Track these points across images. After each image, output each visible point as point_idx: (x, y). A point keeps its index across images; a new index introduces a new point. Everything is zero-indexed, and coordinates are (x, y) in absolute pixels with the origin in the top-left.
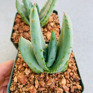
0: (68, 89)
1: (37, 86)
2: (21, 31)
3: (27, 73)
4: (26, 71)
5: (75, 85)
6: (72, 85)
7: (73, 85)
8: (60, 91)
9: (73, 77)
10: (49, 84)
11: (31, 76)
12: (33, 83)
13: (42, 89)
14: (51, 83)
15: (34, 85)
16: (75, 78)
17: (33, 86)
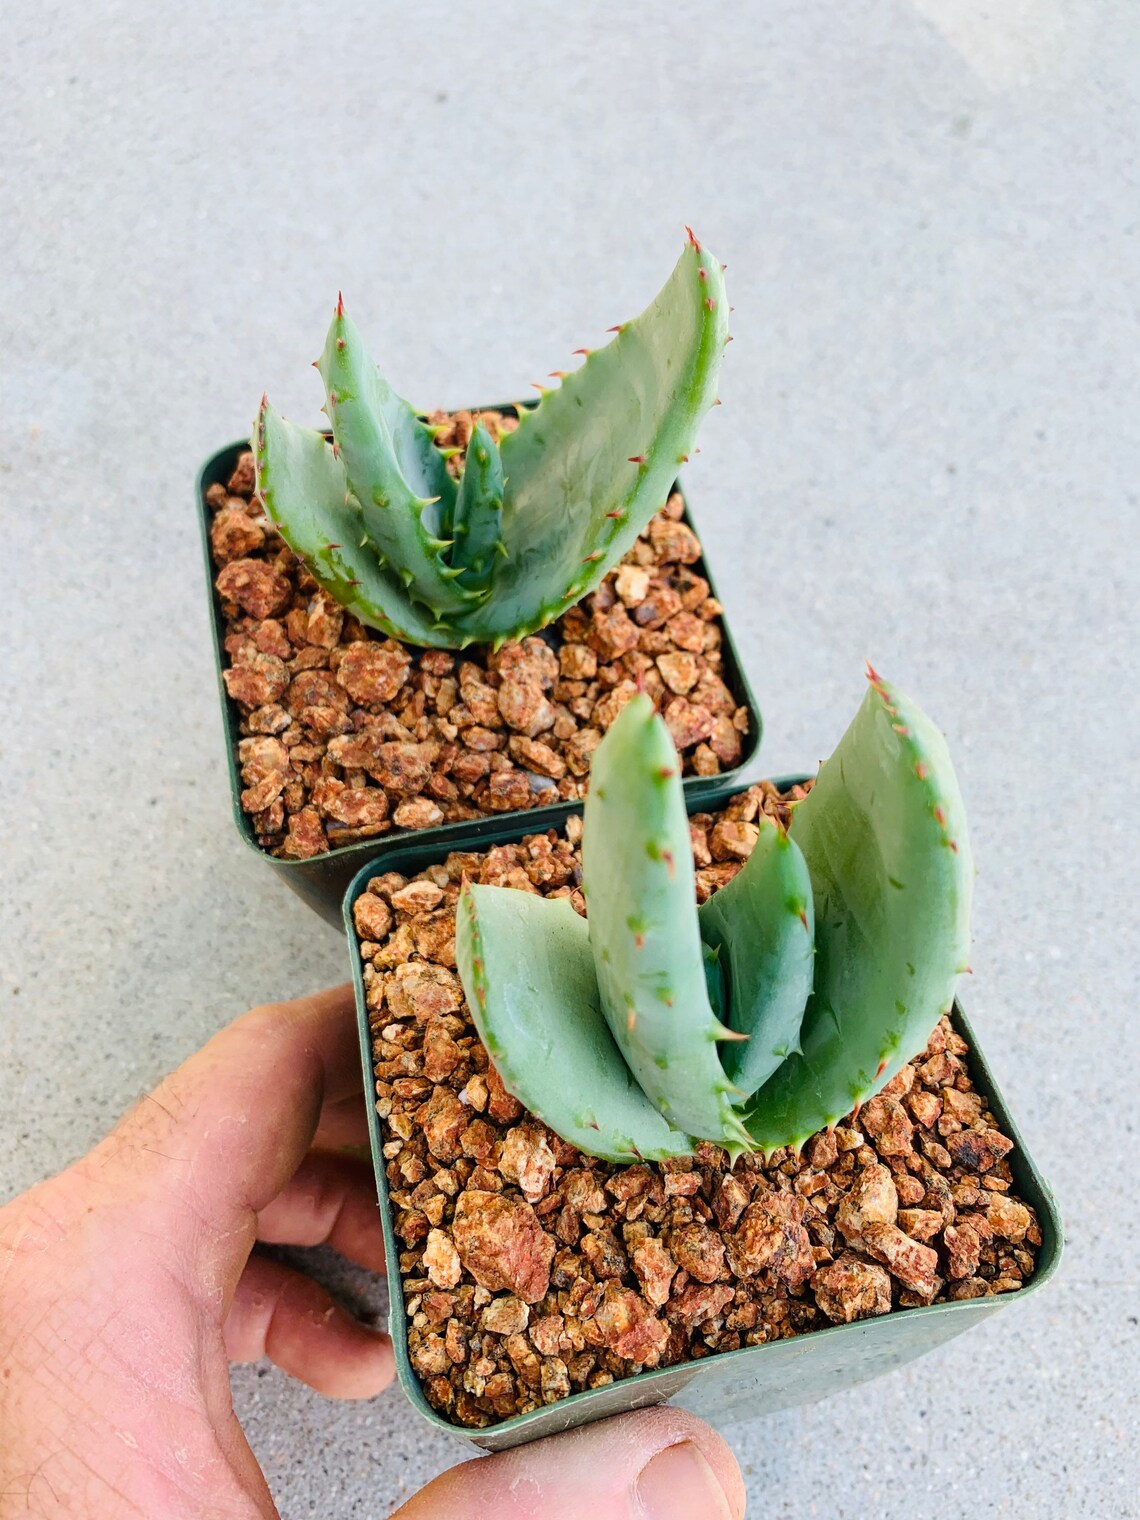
0: (930, 1258)
1: (658, 1294)
2: (321, 713)
3: (534, 1175)
4: (522, 1164)
5: (978, 1208)
6: (949, 1211)
7: (963, 1210)
8: (863, 1290)
9: (943, 1131)
10: (764, 1253)
11: (576, 1201)
12: (619, 1269)
13: (705, 1305)
14: (778, 1239)
15: (633, 1280)
16: (967, 1147)
17: (630, 1294)
